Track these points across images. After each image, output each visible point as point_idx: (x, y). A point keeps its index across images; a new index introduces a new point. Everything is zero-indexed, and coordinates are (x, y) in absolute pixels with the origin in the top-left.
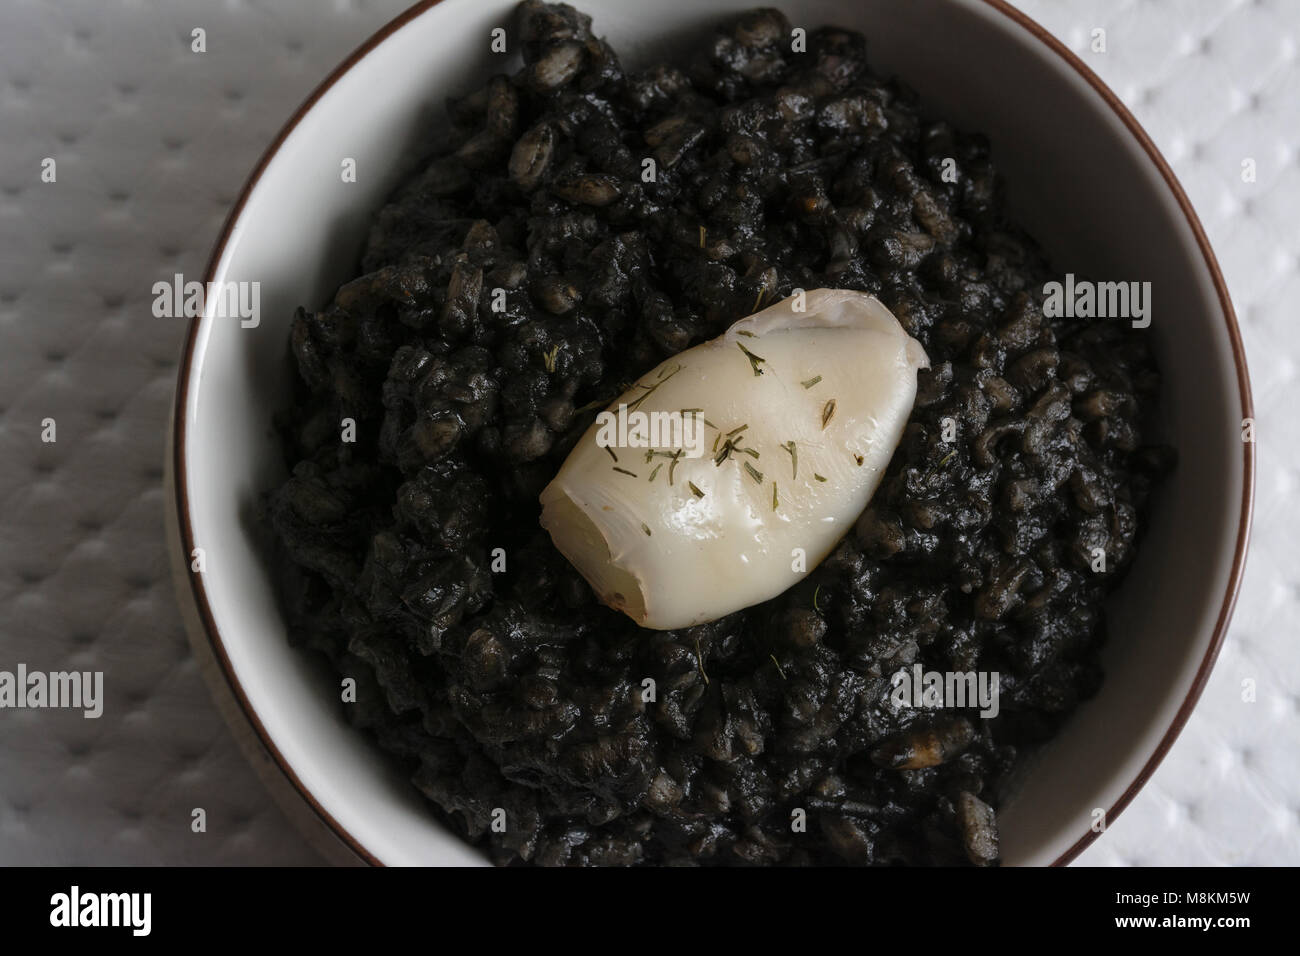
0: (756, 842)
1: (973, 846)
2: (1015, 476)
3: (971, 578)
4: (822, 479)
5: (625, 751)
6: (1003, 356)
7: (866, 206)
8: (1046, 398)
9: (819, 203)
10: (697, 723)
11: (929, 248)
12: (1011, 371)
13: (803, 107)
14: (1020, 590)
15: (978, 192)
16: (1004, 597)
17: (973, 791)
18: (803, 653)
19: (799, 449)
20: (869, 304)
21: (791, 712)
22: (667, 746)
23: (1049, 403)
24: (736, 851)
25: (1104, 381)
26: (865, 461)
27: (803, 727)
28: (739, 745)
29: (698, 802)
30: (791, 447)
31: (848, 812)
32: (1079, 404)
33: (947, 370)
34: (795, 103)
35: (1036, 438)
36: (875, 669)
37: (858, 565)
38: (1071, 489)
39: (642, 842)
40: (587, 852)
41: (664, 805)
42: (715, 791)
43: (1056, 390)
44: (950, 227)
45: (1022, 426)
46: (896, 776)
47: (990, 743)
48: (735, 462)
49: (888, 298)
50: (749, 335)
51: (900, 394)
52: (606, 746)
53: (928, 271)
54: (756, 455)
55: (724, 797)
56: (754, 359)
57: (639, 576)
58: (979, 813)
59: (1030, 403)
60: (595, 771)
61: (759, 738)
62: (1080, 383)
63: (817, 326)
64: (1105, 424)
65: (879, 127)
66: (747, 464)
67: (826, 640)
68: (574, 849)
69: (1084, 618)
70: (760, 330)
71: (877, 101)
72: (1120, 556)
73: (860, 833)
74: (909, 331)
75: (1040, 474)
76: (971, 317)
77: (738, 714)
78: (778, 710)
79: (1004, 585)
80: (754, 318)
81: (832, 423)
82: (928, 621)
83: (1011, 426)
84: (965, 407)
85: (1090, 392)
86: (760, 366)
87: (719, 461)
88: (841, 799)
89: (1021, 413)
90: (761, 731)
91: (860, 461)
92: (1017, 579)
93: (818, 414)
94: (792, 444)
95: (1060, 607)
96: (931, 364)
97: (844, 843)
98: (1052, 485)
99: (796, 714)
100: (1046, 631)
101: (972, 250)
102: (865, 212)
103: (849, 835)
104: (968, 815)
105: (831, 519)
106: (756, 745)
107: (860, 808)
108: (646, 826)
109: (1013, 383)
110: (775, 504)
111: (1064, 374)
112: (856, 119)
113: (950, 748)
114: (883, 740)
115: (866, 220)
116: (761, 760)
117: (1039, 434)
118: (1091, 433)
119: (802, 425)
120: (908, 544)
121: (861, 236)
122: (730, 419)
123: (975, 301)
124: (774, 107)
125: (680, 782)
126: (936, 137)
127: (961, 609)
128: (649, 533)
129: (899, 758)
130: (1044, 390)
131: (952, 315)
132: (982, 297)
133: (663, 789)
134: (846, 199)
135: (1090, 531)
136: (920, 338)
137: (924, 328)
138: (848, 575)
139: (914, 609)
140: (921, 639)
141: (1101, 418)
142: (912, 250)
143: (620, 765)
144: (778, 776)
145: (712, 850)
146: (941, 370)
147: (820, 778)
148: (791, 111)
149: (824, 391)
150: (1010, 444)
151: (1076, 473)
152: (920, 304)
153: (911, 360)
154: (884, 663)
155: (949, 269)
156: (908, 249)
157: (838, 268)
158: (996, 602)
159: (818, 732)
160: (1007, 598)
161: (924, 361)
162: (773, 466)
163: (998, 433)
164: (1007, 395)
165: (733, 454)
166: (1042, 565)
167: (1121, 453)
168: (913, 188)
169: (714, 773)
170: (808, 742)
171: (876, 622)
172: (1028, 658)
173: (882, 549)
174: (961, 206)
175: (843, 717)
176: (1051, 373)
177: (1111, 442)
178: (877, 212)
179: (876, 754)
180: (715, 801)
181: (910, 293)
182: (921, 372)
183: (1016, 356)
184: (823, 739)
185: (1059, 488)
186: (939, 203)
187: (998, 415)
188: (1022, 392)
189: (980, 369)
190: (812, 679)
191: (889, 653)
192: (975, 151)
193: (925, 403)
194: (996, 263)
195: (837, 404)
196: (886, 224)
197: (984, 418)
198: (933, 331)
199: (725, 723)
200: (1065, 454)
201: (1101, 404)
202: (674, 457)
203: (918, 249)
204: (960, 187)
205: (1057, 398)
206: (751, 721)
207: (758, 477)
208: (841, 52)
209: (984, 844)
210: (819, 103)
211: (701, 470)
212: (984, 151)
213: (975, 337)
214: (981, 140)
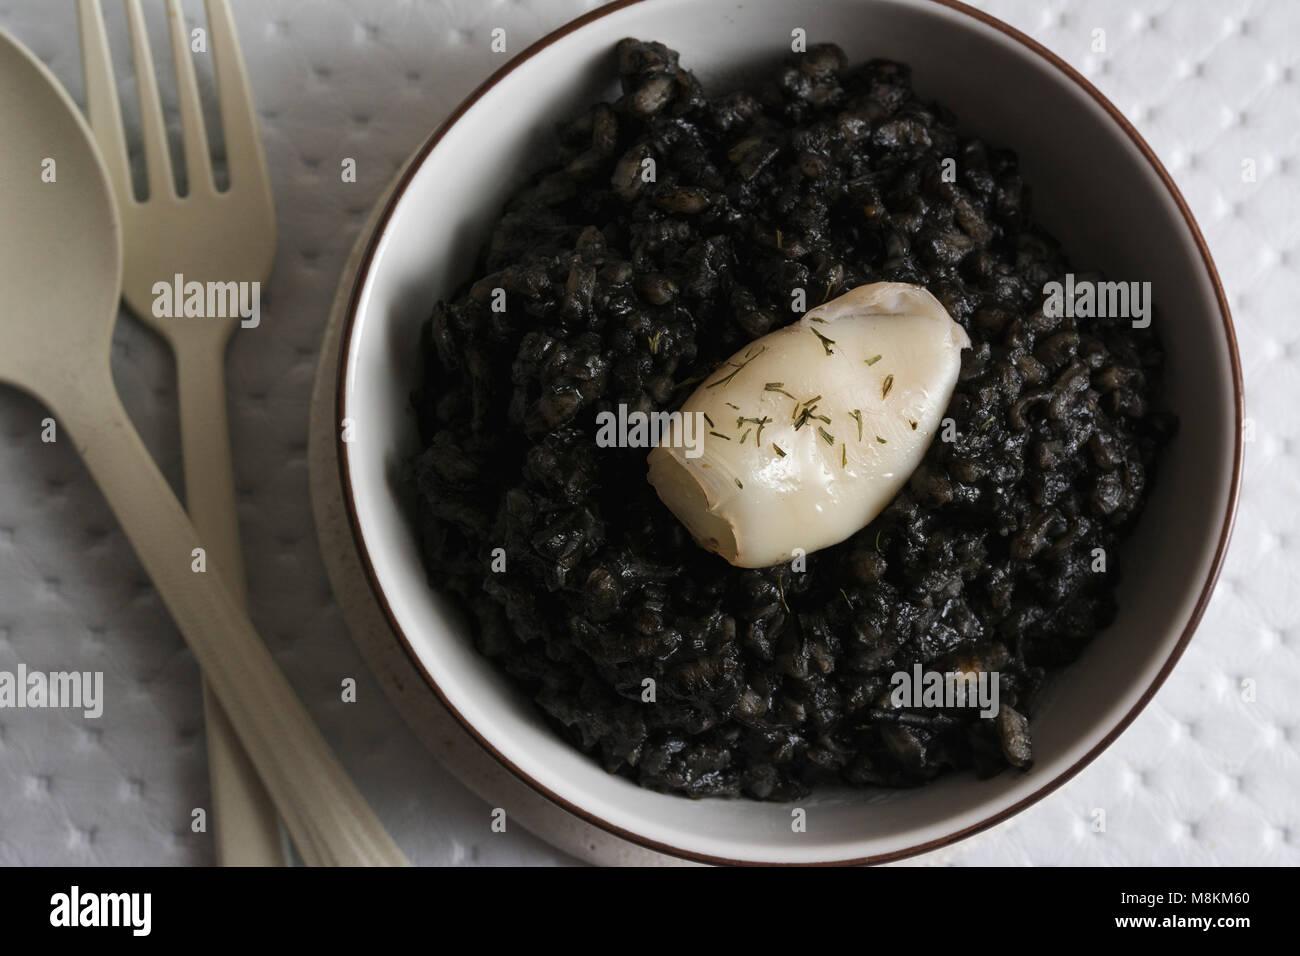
0: (827, 749)
1: (1011, 748)
2: (1043, 438)
3: (1007, 523)
4: (883, 441)
5: (722, 670)
6: (1032, 338)
7: (915, 212)
8: (1068, 373)
9: (877, 210)
10: (778, 647)
11: (968, 247)
12: (1039, 350)
13: (861, 129)
14: (1048, 534)
15: (1009, 199)
16: (1035, 540)
17: (1009, 704)
18: (867, 588)
19: (864, 416)
20: (921, 295)
21: (858, 636)
22: (754, 667)
23: (1071, 378)
24: (810, 756)
25: (1117, 359)
26: (919, 426)
27: (868, 649)
28: (814, 665)
29: (779, 715)
30: (857, 415)
31: (904, 722)
32: (1096, 377)
33: (986, 349)
34: (854, 125)
35: (1061, 406)
36: (928, 600)
37: (913, 513)
38: (1089, 449)
39: (731, 750)
40: (684, 758)
41: (751, 716)
42: (793, 704)
43: (1077, 366)
44: (986, 230)
45: (1049, 396)
47: (1023, 665)
48: (811, 427)
49: (936, 289)
50: (821, 321)
51: (948, 371)
52: (705, 665)
53: (968, 267)
54: (828, 421)
55: (801, 709)
56: (826, 341)
57: (732, 522)
58: (1015, 721)
59: (1056, 377)
60: (697, 689)
61: (831, 659)
62: (1096, 361)
63: (879, 313)
64: (1118, 395)
65: (924, 145)
66: (821, 429)
67: (887, 576)
68: (674, 755)
70: (833, 317)
71: (922, 122)
72: (1132, 506)
73: (914, 740)
74: (953, 316)
75: (1065, 437)
76: (1004, 305)
77: (813, 639)
78: (846, 633)
79: (1034, 530)
80: (825, 307)
81: (890, 394)
82: (971, 560)
83: (1040, 396)
84: (1001, 380)
85: (1105, 368)
86: (831, 346)
87: (797, 427)
88: (898, 711)
89: (1049, 384)
90: (832, 653)
91: (914, 426)
92: (1045, 524)
93: (879, 387)
94: (858, 412)
95: (1081, 549)
96: (972, 345)
97: (901, 748)
98: (1074, 445)
99: (862, 638)
100: (1069, 570)
101: (1004, 249)
102: (914, 217)
103: (905, 741)
104: (1006, 723)
105: (890, 475)
106: (828, 666)
107: (914, 719)
108: (734, 735)
109: (1041, 362)
110: (844, 462)
111: (1083, 353)
112: (904, 138)
113: (989, 669)
115: (915, 224)
116: (832, 678)
117: (1063, 403)
118: (1106, 402)
119: (864, 395)
120: (955, 495)
121: (913, 237)
122: (805, 391)
123: (1008, 291)
124: (837, 129)
125: (764, 696)
126: (971, 154)
127: (998, 550)
128: (741, 486)
130: (1067, 366)
131: (988, 304)
132: (1014, 288)
133: (750, 703)
134: (901, 207)
135: (1106, 485)
136: (962, 323)
137: (966, 314)
138: (906, 521)
139: (959, 551)
140: (965, 576)
141: (1114, 389)
142: (955, 249)
143: (717, 680)
144: (845, 691)
145: (790, 755)
146: (981, 350)
147: (880, 693)
148: (851, 132)
149: (883, 369)
150: (1039, 411)
151: (1094, 436)
152: (962, 295)
153: (955, 342)
154: (934, 595)
155: (985, 265)
156: (951, 248)
157: (894, 265)
158: (1027, 544)
159: (879, 654)
160: (1037, 541)
161: (966, 343)
162: (841, 430)
163: (1028, 403)
164: (1036, 371)
165: (809, 420)
166: (1066, 513)
167: (1131, 420)
168: (954, 197)
169: (792, 689)
170: (871, 662)
171: (929, 561)
172: (1055, 592)
173: (934, 499)
174: (994, 214)
175: (901, 641)
176: (1072, 351)
177: (1124, 411)
178: (925, 217)
180: (794, 712)
181: (953, 286)
182: (964, 352)
183: (1043, 338)
184: (884, 660)
185: (1081, 449)
186: (976, 209)
187: (1028, 387)
188: (1048, 368)
189: (1014, 348)
190: (875, 609)
191: (939, 587)
192: (1005, 164)
193: (967, 377)
194: (1024, 259)
195: (895, 378)
196: (933, 227)
197: (1017, 390)
198: (973, 317)
199: (802, 646)
200: (1085, 420)
201: (1115, 378)
202: (761, 423)
203: (960, 248)
204: (994, 196)
205: (1078, 372)
206: (824, 644)
207: (830, 439)
208: (890, 81)
209: (1019, 747)
210: (874, 125)
211: (784, 435)
212: (1012, 164)
213: (1009, 322)
214: (1010, 155)
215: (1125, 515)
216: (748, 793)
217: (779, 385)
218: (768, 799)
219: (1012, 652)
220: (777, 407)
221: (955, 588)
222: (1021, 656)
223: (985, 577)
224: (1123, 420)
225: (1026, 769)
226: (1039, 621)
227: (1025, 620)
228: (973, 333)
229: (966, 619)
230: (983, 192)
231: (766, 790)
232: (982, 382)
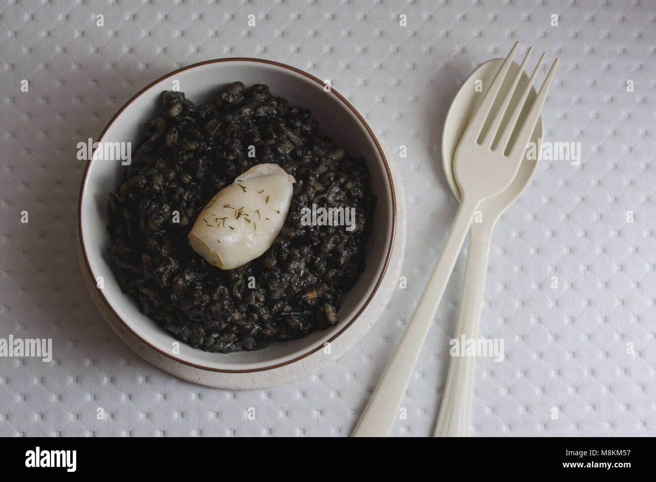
0: (269, 329)
1: (329, 318)
3: (316, 241)
4: (268, 219)
5: (224, 305)
6: (318, 176)
7: (272, 137)
9: (257, 139)
10: (243, 295)
11: (292, 148)
12: (320, 180)
13: (250, 112)
14: (334, 243)
15: (308, 128)
16: (329, 246)
17: (329, 303)
18: (271, 270)
19: (260, 212)
20: (275, 167)
21: (270, 287)
22: (236, 303)
23: (332, 188)
24: (263, 332)
25: (351, 178)
26: (280, 212)
27: (275, 291)
28: (257, 300)
29: (249, 318)
30: (258, 211)
31: (293, 315)
32: (342, 187)
33: (301, 182)
34: (247, 111)
35: (330, 198)
36: (293, 271)
37: (282, 242)
39: (235, 334)
40: (219, 339)
41: (238, 320)
42: (253, 314)
43: (334, 184)
44: (299, 140)
45: (325, 196)
46: (305, 302)
47: (333, 290)
48: (242, 218)
49: (281, 165)
50: (241, 181)
51: (288, 191)
52: (217, 304)
53: (293, 153)
54: (248, 215)
55: (256, 315)
56: (243, 188)
57: (219, 254)
58: (330, 309)
59: (327, 189)
60: (216, 312)
61: (263, 296)
62: (342, 180)
63: (262, 176)
64: (352, 191)
65: (274, 113)
66: (245, 218)
67: (277, 265)
68: (215, 339)
69: (355, 249)
70: (244, 178)
71: (273, 106)
72: (362, 229)
73: (297, 321)
74: (288, 173)
76: (307, 165)
77: (255, 290)
79: (328, 242)
80: (242, 176)
81: (269, 202)
82: (307, 256)
83: (322, 196)
84: (307, 192)
85: (346, 182)
86: (245, 189)
87: (237, 218)
88: (290, 312)
89: (324, 192)
90: (263, 294)
91: (278, 212)
92: (331, 240)
93: (264, 201)
94: (258, 210)
95: (346, 246)
96: (296, 181)
97: (293, 324)
100: (344, 255)
101: (308, 146)
102: (272, 140)
103: (294, 322)
104: (327, 310)
105: (273, 231)
106: (262, 299)
107: (297, 313)
108: (235, 328)
109: (321, 183)
110: (255, 228)
111: (337, 178)
112: (267, 112)
113: (320, 293)
114: (299, 293)
115: (273, 142)
116: (265, 303)
118: (348, 193)
119: (261, 205)
120: (296, 234)
121: (271, 145)
122: (237, 205)
123: (308, 160)
124: (241, 113)
125: (242, 313)
126: (293, 113)
127: (317, 251)
128: (219, 242)
129: (304, 296)
130: (331, 184)
131: (300, 167)
132: (310, 159)
133: (237, 316)
136: (293, 175)
137: (293, 171)
138: (280, 245)
139: (301, 253)
140: (306, 261)
141: (350, 190)
142: (287, 149)
143: (223, 308)
144: (271, 307)
145: (256, 333)
146: (299, 182)
147: (283, 306)
148: (246, 114)
149: (265, 194)
150: (324, 201)
152: (291, 165)
153: (290, 181)
154: (295, 269)
155: (299, 153)
156: (286, 149)
157: (265, 158)
158: (326, 247)
159: (279, 292)
160: (330, 246)
161: (294, 181)
162: (253, 217)
163: (318, 199)
164: (319, 188)
165: (241, 216)
166: (339, 235)
167: (359, 199)
168: (285, 131)
169: (252, 309)
170: (277, 296)
171: (291, 258)
172: (340, 262)
173: (289, 237)
174: (303, 134)
175: (285, 287)
176: (332, 179)
177: (356, 197)
178: (275, 139)
179: (298, 296)
180: (253, 317)
181: (288, 162)
182: (294, 184)
183: (321, 175)
184: (281, 294)
186: (294, 133)
187: (318, 193)
188: (325, 186)
189: (311, 181)
190: (275, 277)
191: (296, 266)
192: (306, 115)
193: (296, 193)
194: (316, 148)
195: (270, 197)
196: (279, 142)
197: (313, 195)
198: (296, 172)
199: (252, 294)
200: (340, 201)
201: (349, 185)
202: (224, 219)
203: (289, 148)
204: (301, 128)
205: (335, 186)
206: (259, 292)
207: (249, 221)
208: (260, 92)
209: (332, 317)
210: (255, 109)
211: (232, 222)
212: (309, 115)
213: (308, 171)
214: (308, 111)
215: (360, 233)
216: (245, 349)
217: (229, 205)
218: (252, 350)
219: (329, 286)
220: (229, 213)
221: (302, 265)
222: (332, 287)
223: (313, 260)
224: (356, 199)
225: (336, 324)
226: (336, 274)
227: (332, 274)
228: (297, 178)
229: (309, 276)
230: (297, 127)
231: (251, 347)
232: (300, 194)
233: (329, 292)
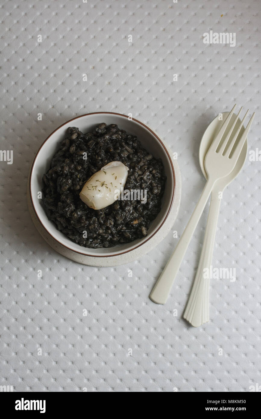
0: (115, 237)
1: (143, 233)
2: (143, 183)
4: (116, 187)
5: (95, 226)
6: (139, 167)
7: (118, 149)
9: (112, 150)
10: (104, 222)
11: (128, 154)
12: (140, 169)
13: (109, 137)
15: (135, 145)
17: (143, 226)
18: (117, 210)
19: (113, 183)
20: (119, 163)
22: (101, 225)
24: (113, 239)
25: (155, 169)
27: (118, 220)
28: (110, 224)
29: (106, 232)
31: (127, 231)
32: (150, 172)
33: (132, 170)
34: (107, 137)
35: (145, 178)
36: (127, 211)
38: (151, 184)
39: (100, 240)
40: (92, 242)
41: (101, 233)
44: (131, 150)
45: (143, 176)
46: (132, 225)
47: (146, 220)
48: (104, 186)
49: (123, 162)
51: (126, 174)
52: (92, 225)
53: (128, 157)
54: (107, 185)
55: (109, 231)
56: (105, 172)
57: (93, 203)
58: (144, 228)
59: (144, 173)
61: (113, 222)
62: (151, 169)
63: (114, 167)
64: (155, 174)
65: (120, 138)
67: (120, 208)
68: (91, 242)
69: (156, 201)
70: (105, 168)
71: (119, 134)
72: (159, 192)
73: (128, 234)
74: (126, 166)
75: (146, 183)
76: (135, 162)
77: (109, 219)
78: (115, 218)
80: (104, 167)
81: (116, 179)
82: (133, 204)
83: (141, 177)
84: (134, 175)
85: (152, 170)
87: (102, 186)
88: (125, 230)
89: (142, 175)
91: (121, 184)
93: (115, 178)
94: (111, 183)
95: (152, 200)
97: (127, 236)
98: (148, 183)
99: (117, 218)
100: (151, 204)
101: (136, 153)
103: (127, 234)
104: (142, 229)
106: (113, 223)
107: (128, 231)
108: (100, 237)
109: (141, 171)
110: (110, 191)
111: (148, 168)
112: (116, 137)
113: (139, 221)
114: (130, 221)
115: (119, 151)
116: (114, 225)
117: (145, 177)
118: (153, 175)
119: (112, 180)
121: (118, 153)
122: (102, 181)
124: (104, 138)
125: (103, 230)
126: (129, 137)
128: (94, 197)
129: (132, 223)
130: (145, 171)
131: (131, 163)
132: (136, 159)
133: (101, 231)
134: (115, 149)
135: (154, 189)
136: (128, 166)
140: (133, 206)
143: (94, 228)
144: (117, 227)
145: (110, 239)
147: (122, 227)
148: (107, 138)
149: (115, 175)
150: (142, 179)
151: (151, 182)
152: (127, 162)
153: (126, 170)
154: (128, 210)
155: (131, 156)
156: (125, 155)
157: (115, 159)
159: (120, 221)
161: (128, 169)
162: (109, 186)
163: (139, 178)
164: (140, 173)
165: (104, 185)
167: (158, 178)
168: (125, 146)
169: (108, 228)
172: (149, 207)
174: (133, 148)
175: (123, 218)
176: (146, 169)
177: (157, 177)
178: (120, 150)
179: (129, 223)
180: (108, 232)
181: (126, 160)
182: (128, 171)
183: (141, 167)
184: (121, 222)
185: (149, 184)
186: (129, 147)
187: (139, 175)
188: (142, 172)
189: (136, 169)
190: (118, 213)
191: (128, 209)
192: (135, 139)
193: (129, 175)
194: (139, 154)
195: (117, 177)
196: (122, 151)
197: (137, 176)
198: (130, 165)
199: (108, 220)
200: (149, 179)
201: (154, 172)
202: (96, 187)
203: (126, 154)
204: (132, 144)
205: (147, 172)
206: (111, 220)
207: (107, 188)
208: (114, 128)
209: (145, 232)
210: (111, 136)
211: (100, 188)
212: (136, 138)
213: (135, 165)
214: (136, 137)
215: (158, 194)
216: (104, 247)
217: (98, 180)
218: (107, 247)
219: (144, 218)
220: (98, 184)
221: (131, 208)
222: (145, 218)
223: (136, 206)
224: (157, 178)
225: (147, 235)
226: (147, 213)
227: (145, 213)
228: (130, 168)
229: (134, 213)
230: (130, 144)
231: (107, 246)
232: (131, 175)
233: (144, 221)
